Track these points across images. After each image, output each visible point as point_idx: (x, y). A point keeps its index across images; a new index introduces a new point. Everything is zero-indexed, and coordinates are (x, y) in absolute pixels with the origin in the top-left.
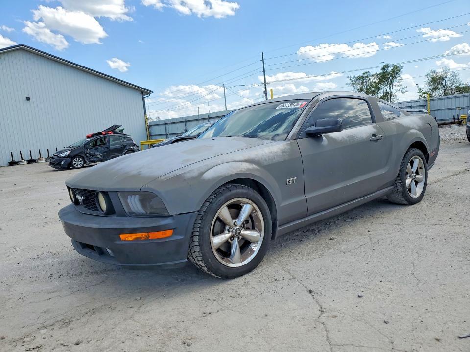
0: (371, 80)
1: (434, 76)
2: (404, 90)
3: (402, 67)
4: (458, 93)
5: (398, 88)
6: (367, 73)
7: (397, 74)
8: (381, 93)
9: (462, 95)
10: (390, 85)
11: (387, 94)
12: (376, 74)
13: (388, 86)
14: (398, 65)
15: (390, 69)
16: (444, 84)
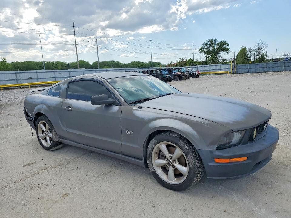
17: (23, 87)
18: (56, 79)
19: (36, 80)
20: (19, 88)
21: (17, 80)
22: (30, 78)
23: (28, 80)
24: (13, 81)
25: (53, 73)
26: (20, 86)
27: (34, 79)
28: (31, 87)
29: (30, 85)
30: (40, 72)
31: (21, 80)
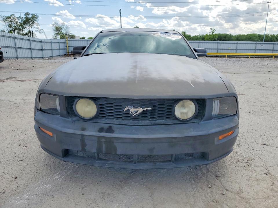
0: (17, 21)
1: (57, 26)
2: (41, 31)
3: (38, 17)
4: (69, 38)
5: (37, 30)
6: (13, 15)
7: (35, 20)
8: (25, 31)
9: (72, 39)
10: (32, 26)
11: (29, 32)
12: (20, 18)
13: (30, 27)
14: (35, 15)
15: (30, 16)
16: (62, 32)
17: (221, 56)
18: (256, 51)
19: (235, 50)
20: (218, 57)
21: (217, 49)
22: (229, 48)
23: (227, 50)
24: (214, 50)
25: (254, 45)
26: (219, 55)
27: (233, 49)
28: (227, 57)
29: (227, 55)
30: (240, 43)
31: (221, 49)
